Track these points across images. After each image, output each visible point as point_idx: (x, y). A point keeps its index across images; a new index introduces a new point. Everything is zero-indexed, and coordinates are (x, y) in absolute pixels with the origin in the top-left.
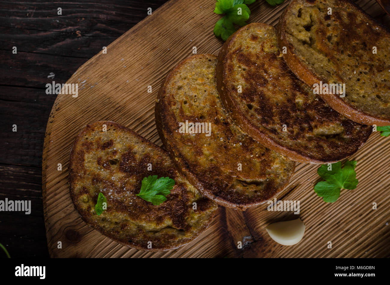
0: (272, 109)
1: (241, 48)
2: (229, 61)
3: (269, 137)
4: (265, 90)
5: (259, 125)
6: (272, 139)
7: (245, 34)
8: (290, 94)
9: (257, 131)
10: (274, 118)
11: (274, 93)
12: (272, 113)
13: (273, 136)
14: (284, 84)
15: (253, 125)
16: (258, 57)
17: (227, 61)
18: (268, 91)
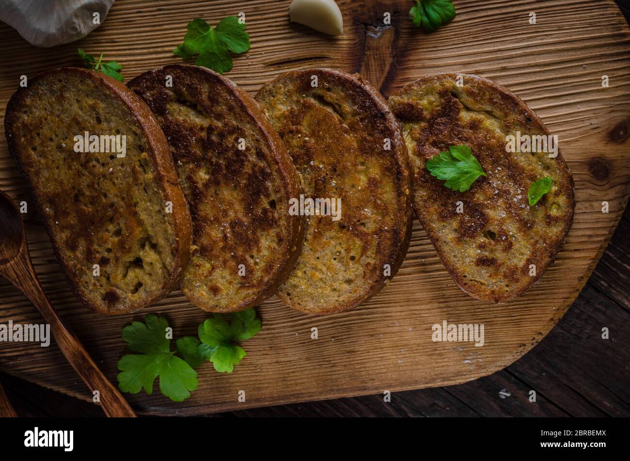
0: (246, 186)
1: (240, 288)
2: (266, 279)
3: (271, 151)
4: (240, 215)
5: (275, 173)
6: (269, 146)
7: (223, 302)
8: (212, 190)
9: (282, 168)
10: (250, 172)
11: (231, 204)
12: (249, 179)
13: (265, 150)
14: (211, 207)
15: (283, 178)
16: (225, 262)
17: (268, 282)
18: (238, 211)
